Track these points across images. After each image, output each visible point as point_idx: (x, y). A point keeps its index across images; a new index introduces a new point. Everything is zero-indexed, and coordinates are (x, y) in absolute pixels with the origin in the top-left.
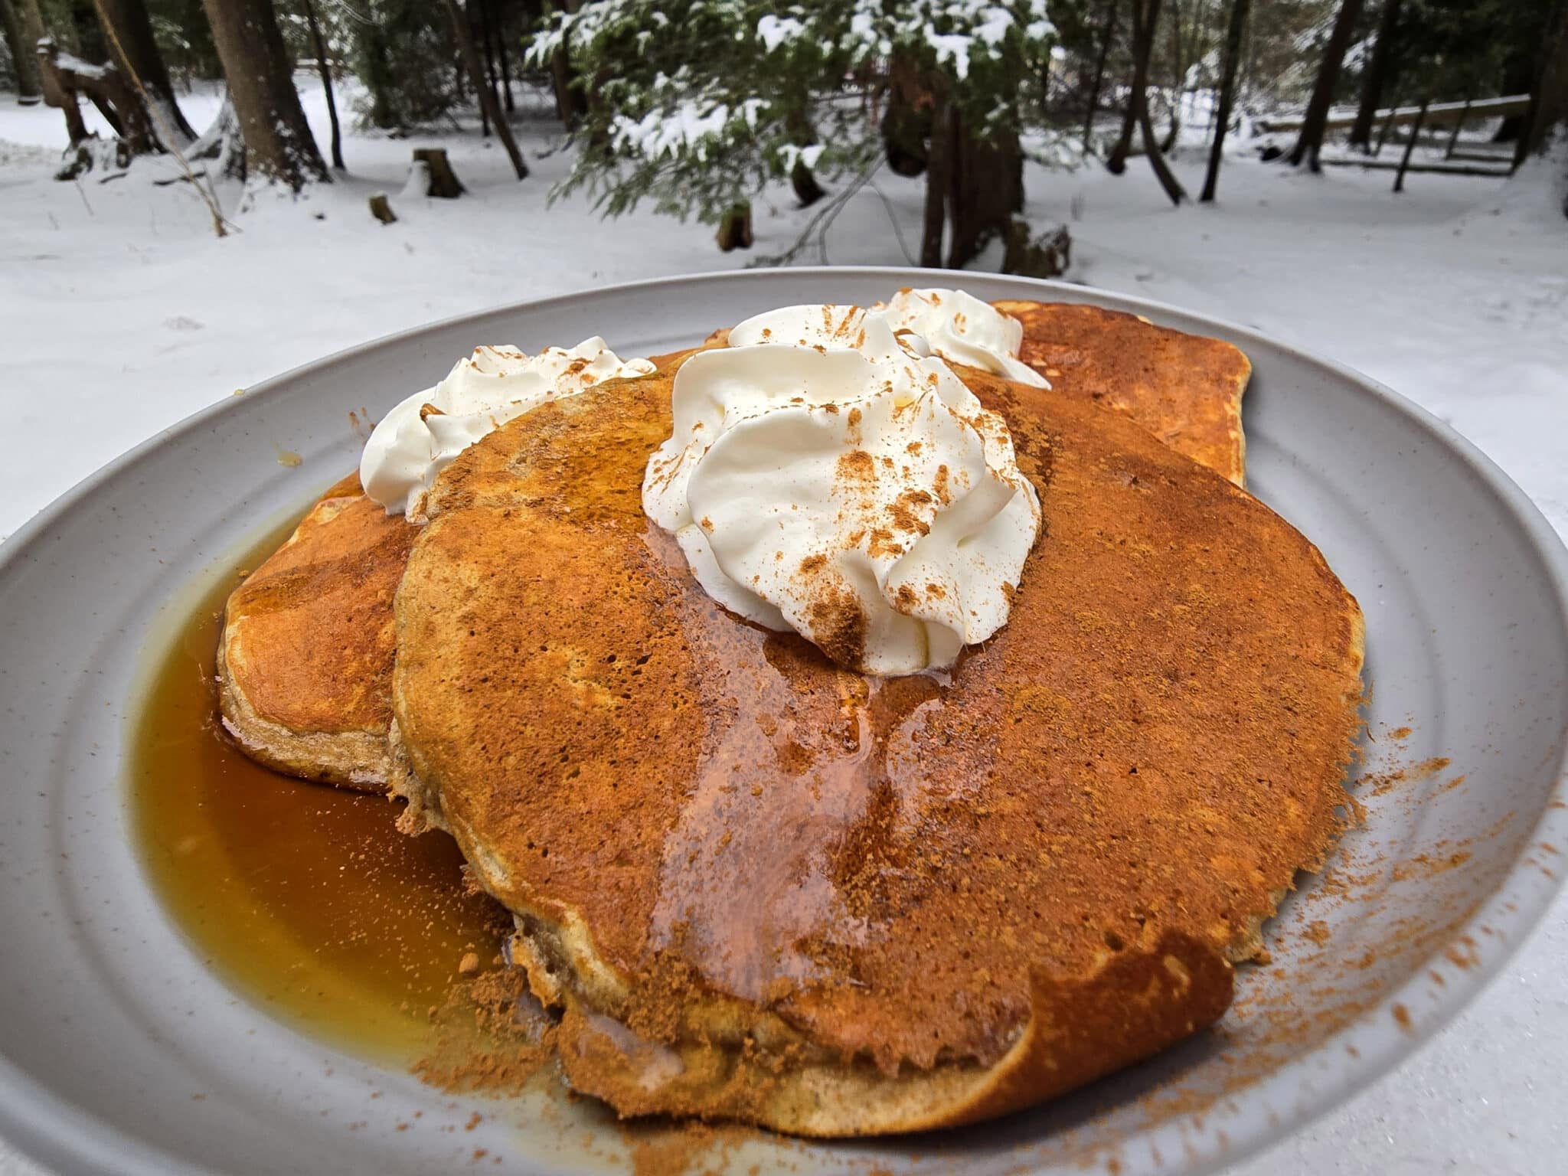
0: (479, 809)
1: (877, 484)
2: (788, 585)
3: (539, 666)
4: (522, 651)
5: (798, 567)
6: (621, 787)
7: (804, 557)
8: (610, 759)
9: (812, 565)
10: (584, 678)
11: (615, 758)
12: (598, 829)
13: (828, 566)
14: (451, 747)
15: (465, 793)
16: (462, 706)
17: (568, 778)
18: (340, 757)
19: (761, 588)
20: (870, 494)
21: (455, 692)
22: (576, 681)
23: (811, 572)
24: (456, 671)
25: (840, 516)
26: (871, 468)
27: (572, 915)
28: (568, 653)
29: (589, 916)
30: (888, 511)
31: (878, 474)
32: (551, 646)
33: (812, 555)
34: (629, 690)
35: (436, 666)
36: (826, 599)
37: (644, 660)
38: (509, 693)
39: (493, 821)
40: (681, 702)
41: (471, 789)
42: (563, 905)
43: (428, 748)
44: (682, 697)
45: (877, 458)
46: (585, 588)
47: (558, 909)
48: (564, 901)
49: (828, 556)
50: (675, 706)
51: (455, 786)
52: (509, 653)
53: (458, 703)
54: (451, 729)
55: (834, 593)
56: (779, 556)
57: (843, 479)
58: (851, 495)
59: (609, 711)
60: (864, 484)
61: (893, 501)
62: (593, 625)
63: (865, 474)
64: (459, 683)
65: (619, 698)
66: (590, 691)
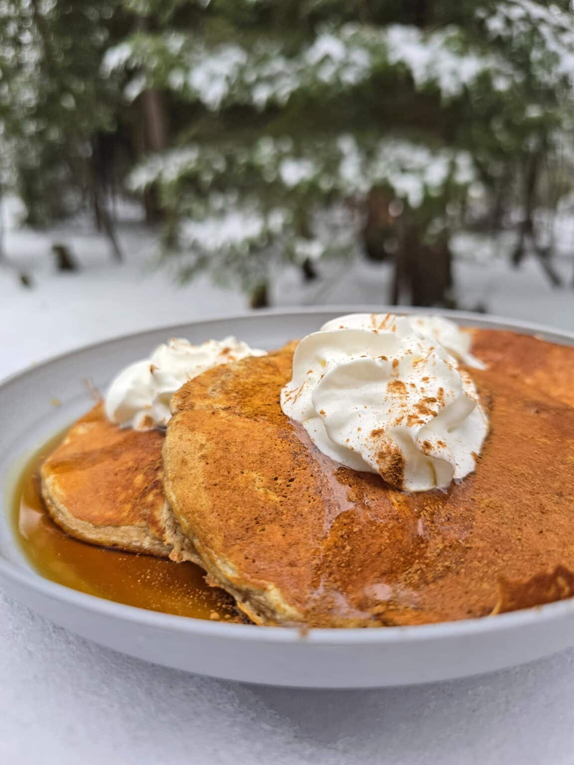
0: (218, 542)
1: (408, 395)
2: (365, 442)
3: (241, 480)
4: (232, 473)
5: (369, 434)
6: (287, 536)
7: (372, 430)
8: (280, 524)
9: (376, 433)
10: (263, 487)
11: (281, 524)
12: (279, 553)
13: (385, 434)
14: (202, 515)
15: (210, 536)
16: (206, 495)
17: (260, 531)
18: (122, 537)
19: (350, 444)
20: (404, 399)
21: (202, 490)
22: (259, 489)
23: (376, 437)
24: (201, 480)
25: (390, 411)
26: (404, 388)
27: (271, 586)
28: (254, 475)
29: (280, 585)
30: (415, 407)
31: (408, 391)
32: (246, 471)
33: (376, 429)
34: (286, 493)
35: (191, 478)
36: (384, 450)
37: (292, 480)
38: (228, 492)
39: (226, 547)
40: (312, 500)
41: (214, 534)
42: (266, 582)
43: (190, 515)
44: (312, 498)
45: (407, 384)
46: (259, 446)
47: (264, 584)
48: (266, 580)
49: (385, 429)
50: (309, 502)
51: (205, 533)
52: (226, 473)
53: (204, 495)
54: (202, 506)
55: (388, 447)
56: (359, 429)
57: (390, 393)
58: (395, 401)
59: (277, 503)
60: (401, 395)
61: (417, 402)
62: (266, 462)
63: (402, 391)
64: (204, 485)
65: (281, 497)
66: (266, 493)
